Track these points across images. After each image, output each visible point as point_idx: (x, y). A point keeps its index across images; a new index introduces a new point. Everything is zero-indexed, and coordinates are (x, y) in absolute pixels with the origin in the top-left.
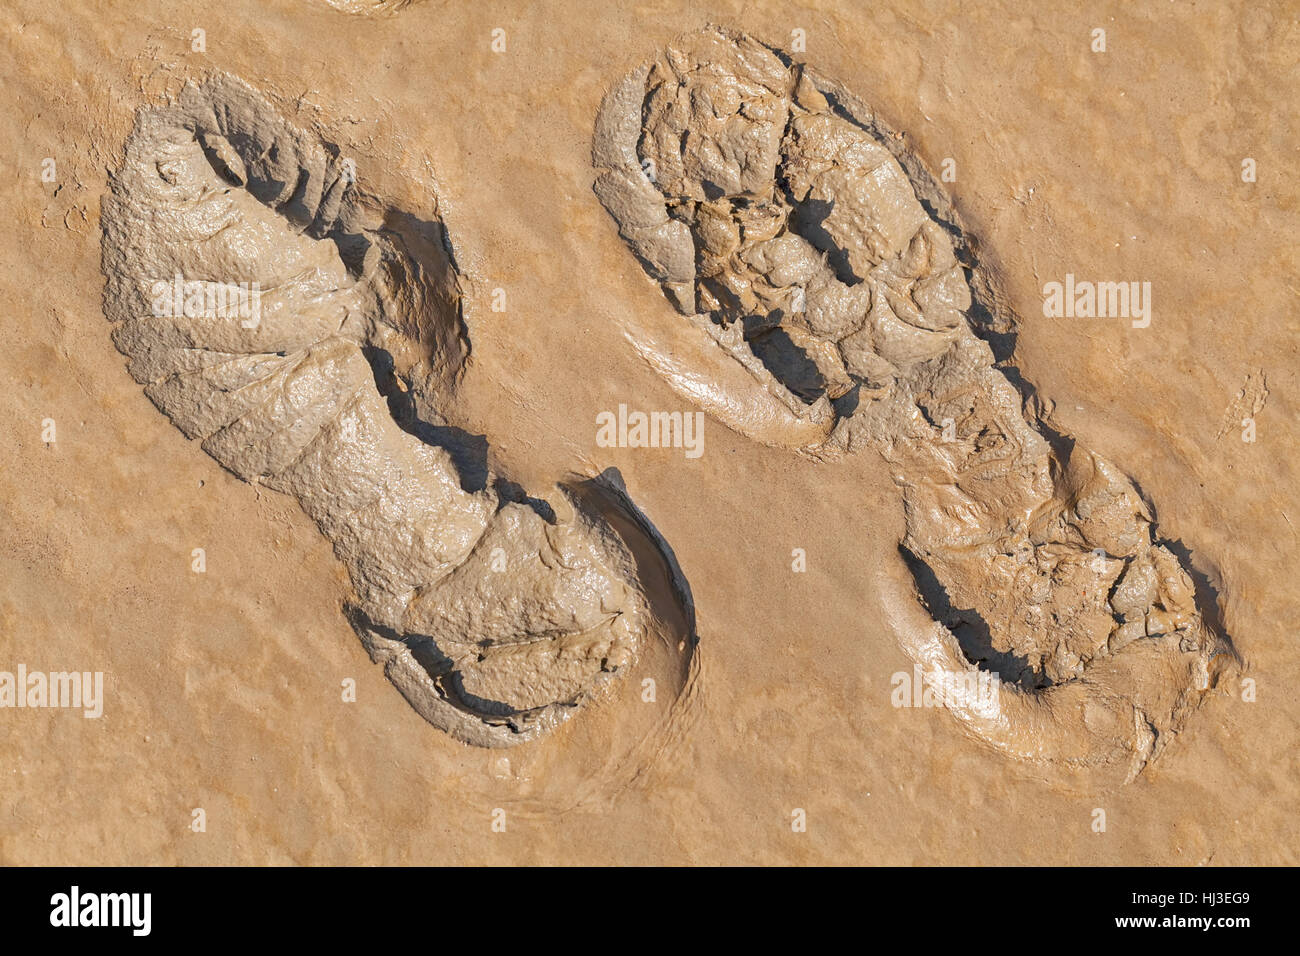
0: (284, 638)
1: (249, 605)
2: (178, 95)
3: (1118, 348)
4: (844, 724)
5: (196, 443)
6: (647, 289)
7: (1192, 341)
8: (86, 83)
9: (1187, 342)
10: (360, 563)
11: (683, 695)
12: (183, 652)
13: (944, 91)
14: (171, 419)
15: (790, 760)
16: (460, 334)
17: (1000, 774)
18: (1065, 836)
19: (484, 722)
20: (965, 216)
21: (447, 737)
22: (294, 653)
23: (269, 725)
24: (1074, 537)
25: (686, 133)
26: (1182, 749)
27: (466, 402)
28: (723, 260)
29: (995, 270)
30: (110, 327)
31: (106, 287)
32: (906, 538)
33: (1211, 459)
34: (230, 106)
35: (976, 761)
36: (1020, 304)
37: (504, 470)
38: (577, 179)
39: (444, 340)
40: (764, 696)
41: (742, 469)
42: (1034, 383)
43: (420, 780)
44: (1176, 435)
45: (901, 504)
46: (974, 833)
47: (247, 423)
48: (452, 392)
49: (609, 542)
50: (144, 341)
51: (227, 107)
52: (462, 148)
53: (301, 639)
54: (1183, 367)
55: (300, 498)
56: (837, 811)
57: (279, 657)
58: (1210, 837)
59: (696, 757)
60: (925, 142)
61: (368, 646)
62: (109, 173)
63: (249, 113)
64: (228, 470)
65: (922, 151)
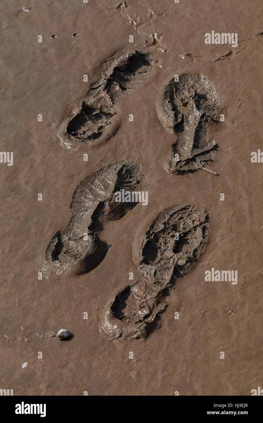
0: (47, 228)
1: (49, 221)
2: (131, 162)
3: (193, 290)
4: (89, 298)
5: (73, 200)
6: (147, 228)
7: (204, 298)
8: (124, 153)
9: (203, 297)
10: (69, 230)
11: (76, 276)
12: (35, 219)
13: (222, 240)
14: (74, 195)
15: (76, 296)
16: (120, 216)
17: (96, 322)
18: (91, 337)
19: (52, 257)
20: (200, 257)
21: (45, 255)
22: (45, 231)
23: (30, 235)
24: (151, 307)
25: (183, 218)
26: (121, 342)
27: (108, 223)
28: (163, 236)
29: (193, 267)
30: (84, 179)
31: (91, 176)
32: (131, 286)
33: (182, 314)
34: (135, 168)
35: (96, 318)
36: (190, 274)
37: (99, 234)
38: (160, 210)
39: (116, 214)
40: (85, 286)
41: (125, 259)
42: (176, 284)
43: (35, 257)
44: (183, 307)
45: (137, 282)
46: (82, 326)
47: (82, 204)
48: (108, 220)
49: (93, 247)
50: (86, 185)
51: (134, 168)
52: (153, 195)
53: (48, 230)
54: (197, 300)
55: (74, 216)
56: (71, 307)
57: (43, 229)
58: (107, 355)
59: (66, 284)
60: (210, 245)
61: (54, 238)
62: (111, 164)
63: (136, 171)
64: (71, 206)
65: (207, 245)
